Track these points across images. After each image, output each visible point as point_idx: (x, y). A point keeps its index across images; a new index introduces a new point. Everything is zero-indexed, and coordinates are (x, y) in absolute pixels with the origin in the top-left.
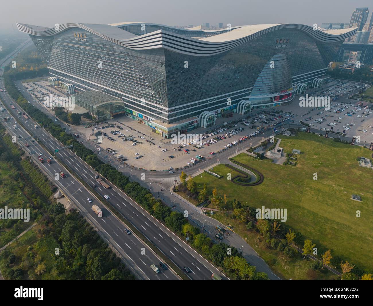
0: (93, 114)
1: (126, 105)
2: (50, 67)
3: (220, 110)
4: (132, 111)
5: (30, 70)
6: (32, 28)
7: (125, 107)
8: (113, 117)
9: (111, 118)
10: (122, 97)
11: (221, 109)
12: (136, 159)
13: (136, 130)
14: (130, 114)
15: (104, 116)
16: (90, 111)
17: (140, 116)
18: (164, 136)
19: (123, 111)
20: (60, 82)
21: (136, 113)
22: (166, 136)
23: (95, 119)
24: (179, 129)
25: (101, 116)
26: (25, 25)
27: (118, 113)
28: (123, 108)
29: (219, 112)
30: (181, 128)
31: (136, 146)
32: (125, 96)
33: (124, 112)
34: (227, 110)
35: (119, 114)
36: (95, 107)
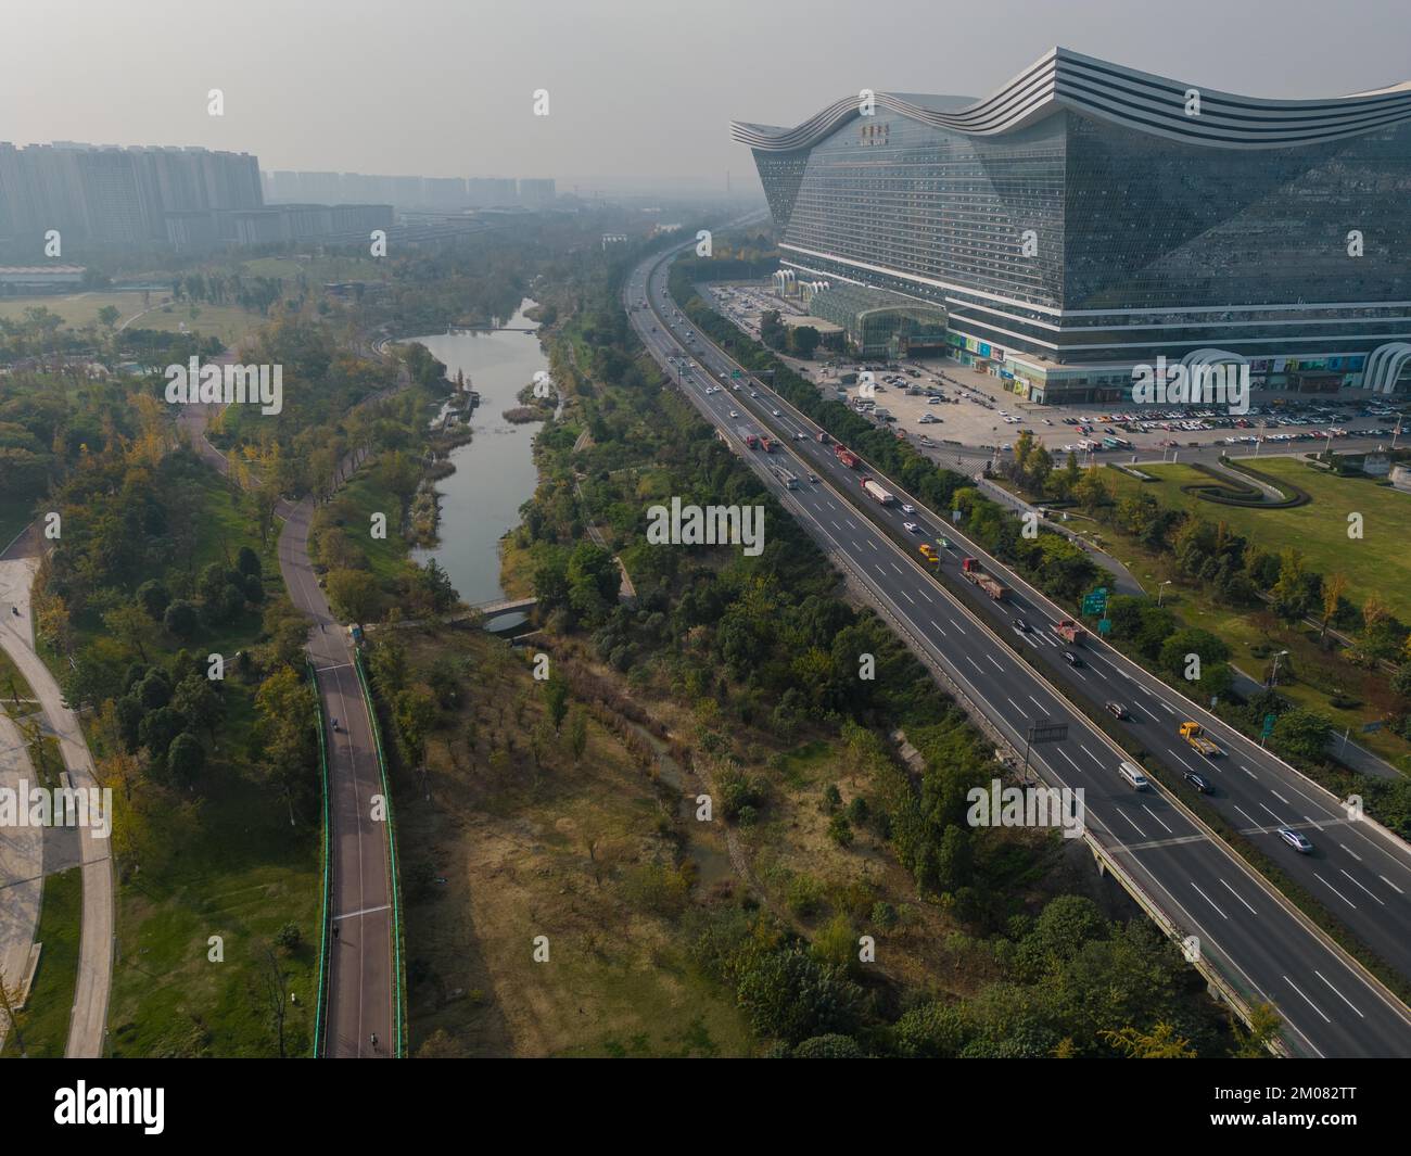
0: (853, 338)
1: (954, 324)
2: (787, 243)
3: (1281, 361)
4: (965, 339)
5: (737, 257)
6: (762, 131)
7: (950, 330)
8: (905, 355)
9: (901, 355)
10: (948, 299)
11: (1285, 357)
12: (921, 422)
13: (955, 382)
14: (958, 349)
15: (880, 346)
16: (846, 330)
17: (984, 349)
18: (1034, 399)
19: (941, 340)
20: (801, 283)
21: (974, 343)
22: (1039, 398)
23: (856, 349)
24: (1089, 382)
25: (873, 346)
26: (750, 126)
27: (924, 345)
28: (943, 332)
29: (1278, 368)
30: (1099, 382)
31: (936, 406)
32: (956, 295)
33: (943, 344)
34: (1315, 368)
35: (926, 348)
36: (860, 316)
